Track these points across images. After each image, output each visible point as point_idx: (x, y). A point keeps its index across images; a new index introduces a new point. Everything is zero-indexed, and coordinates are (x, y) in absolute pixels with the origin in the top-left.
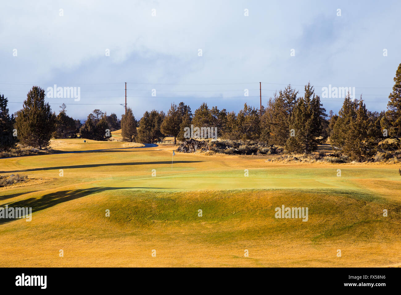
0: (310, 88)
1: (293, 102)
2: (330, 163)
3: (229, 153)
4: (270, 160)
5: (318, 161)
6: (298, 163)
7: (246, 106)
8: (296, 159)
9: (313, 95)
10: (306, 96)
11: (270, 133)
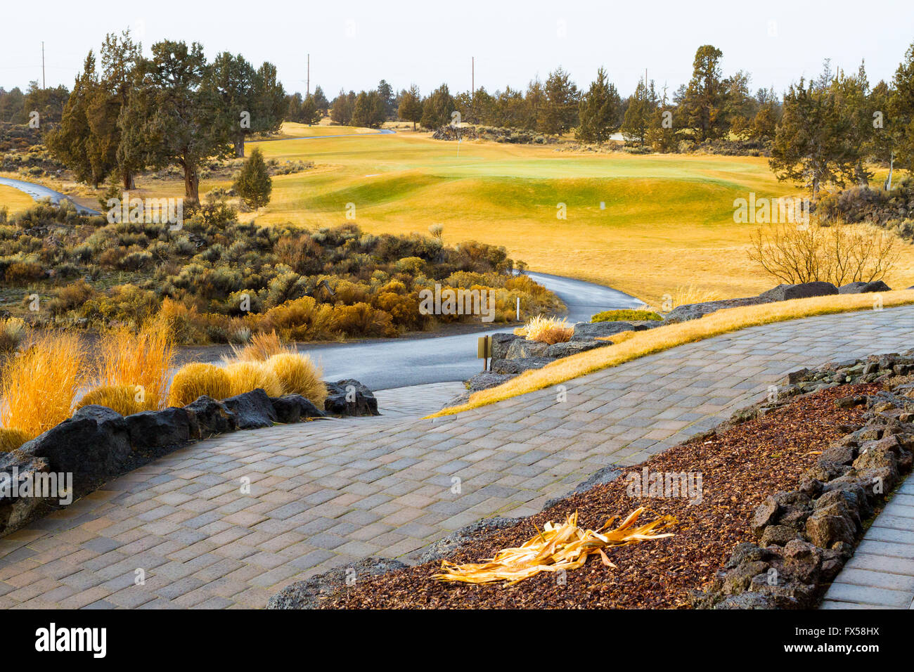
0: (603, 71)
1: (565, 85)
2: (630, 155)
3: (500, 141)
4: (559, 150)
5: (616, 152)
6: (593, 153)
7: (508, 89)
8: (590, 149)
9: (606, 79)
10: (598, 80)
11: (538, 121)
